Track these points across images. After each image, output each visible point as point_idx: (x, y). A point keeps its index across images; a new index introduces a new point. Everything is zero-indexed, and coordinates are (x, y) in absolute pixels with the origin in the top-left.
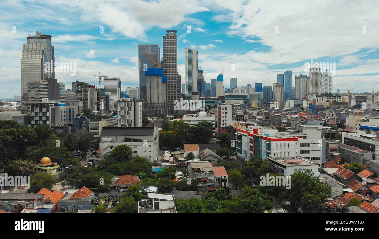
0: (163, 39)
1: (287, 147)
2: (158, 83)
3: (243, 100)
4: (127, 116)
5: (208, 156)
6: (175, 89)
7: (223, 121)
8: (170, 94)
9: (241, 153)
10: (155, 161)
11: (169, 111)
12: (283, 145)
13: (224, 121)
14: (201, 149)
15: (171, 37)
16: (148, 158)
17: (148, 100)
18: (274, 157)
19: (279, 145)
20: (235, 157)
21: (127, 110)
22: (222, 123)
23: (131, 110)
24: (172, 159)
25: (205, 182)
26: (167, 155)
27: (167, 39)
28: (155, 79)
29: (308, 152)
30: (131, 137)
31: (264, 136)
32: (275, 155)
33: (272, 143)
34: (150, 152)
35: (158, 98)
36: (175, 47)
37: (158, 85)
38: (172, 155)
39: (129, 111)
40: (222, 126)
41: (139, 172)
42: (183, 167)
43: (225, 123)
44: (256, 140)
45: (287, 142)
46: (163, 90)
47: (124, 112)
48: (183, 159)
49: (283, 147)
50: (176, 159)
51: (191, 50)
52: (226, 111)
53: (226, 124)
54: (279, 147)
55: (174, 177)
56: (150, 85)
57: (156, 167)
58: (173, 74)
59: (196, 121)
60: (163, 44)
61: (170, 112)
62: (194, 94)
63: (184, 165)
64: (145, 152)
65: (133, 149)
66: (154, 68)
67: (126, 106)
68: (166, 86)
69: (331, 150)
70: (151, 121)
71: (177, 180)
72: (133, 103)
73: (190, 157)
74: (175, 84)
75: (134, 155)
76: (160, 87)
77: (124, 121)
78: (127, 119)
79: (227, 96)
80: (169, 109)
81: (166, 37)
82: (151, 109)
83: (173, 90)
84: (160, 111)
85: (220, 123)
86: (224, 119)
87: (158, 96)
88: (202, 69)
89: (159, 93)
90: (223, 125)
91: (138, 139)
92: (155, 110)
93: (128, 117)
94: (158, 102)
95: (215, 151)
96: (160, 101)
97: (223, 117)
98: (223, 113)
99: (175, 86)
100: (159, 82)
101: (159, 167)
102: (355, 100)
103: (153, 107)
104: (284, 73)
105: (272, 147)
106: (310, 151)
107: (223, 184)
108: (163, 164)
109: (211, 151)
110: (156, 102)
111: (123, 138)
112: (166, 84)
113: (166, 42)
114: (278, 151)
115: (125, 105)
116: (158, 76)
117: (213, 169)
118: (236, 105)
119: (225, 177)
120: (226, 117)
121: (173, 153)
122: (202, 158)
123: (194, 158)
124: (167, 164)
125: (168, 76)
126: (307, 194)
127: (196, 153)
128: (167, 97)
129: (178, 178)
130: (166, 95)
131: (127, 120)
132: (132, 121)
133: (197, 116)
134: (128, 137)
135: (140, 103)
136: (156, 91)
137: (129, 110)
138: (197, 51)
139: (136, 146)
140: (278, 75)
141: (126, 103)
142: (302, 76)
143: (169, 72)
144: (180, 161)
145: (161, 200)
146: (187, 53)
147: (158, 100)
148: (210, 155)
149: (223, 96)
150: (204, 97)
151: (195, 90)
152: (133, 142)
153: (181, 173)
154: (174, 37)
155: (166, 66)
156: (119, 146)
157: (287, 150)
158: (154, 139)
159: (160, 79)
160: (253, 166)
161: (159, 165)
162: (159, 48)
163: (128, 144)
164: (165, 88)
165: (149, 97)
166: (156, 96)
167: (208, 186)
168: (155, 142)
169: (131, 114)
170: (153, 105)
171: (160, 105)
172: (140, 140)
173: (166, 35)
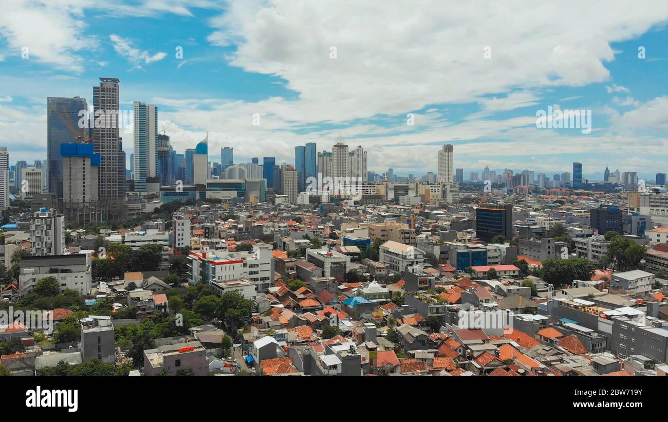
0: (94, 91)
1: (232, 269)
2: (84, 168)
3: (236, 192)
4: (45, 237)
5: (151, 285)
6: (115, 175)
7: (179, 240)
8: (106, 184)
9: (192, 279)
10: (88, 294)
11: (104, 214)
12: (228, 268)
13: (181, 239)
14: (145, 278)
15: (107, 89)
16: (80, 290)
17: (66, 198)
18: (219, 281)
19: (224, 268)
20: (186, 285)
21: (45, 229)
22: (177, 242)
23: (50, 229)
24: (109, 291)
25: (144, 310)
26: (103, 287)
27: (102, 91)
28: (80, 162)
29: (256, 273)
30: (58, 267)
31: (211, 260)
32: (219, 279)
33: (217, 266)
34: (82, 283)
35: (84, 194)
36: (115, 106)
37: (84, 172)
38: (110, 287)
39: (48, 231)
40: (177, 246)
41: (71, 305)
42: (122, 298)
43: (181, 242)
44: (204, 264)
45: (232, 265)
46: (93, 179)
47: (40, 231)
48: (123, 290)
49: (228, 270)
50: (114, 290)
51: (145, 106)
52: (183, 227)
53: (182, 244)
54: (224, 270)
55: (112, 309)
56: (70, 171)
57: (90, 301)
58: (111, 150)
59: (143, 241)
60: (94, 99)
61: (106, 217)
62: (150, 180)
63: (124, 296)
64: (76, 284)
65: (61, 282)
66: (77, 145)
67: (44, 223)
68: (99, 171)
69: (288, 269)
70: (75, 237)
71: (115, 311)
72: (53, 219)
73: (132, 287)
74: (115, 168)
75: (63, 288)
76: (88, 175)
77: (40, 244)
78: (45, 241)
79: (210, 185)
80: (104, 212)
81: (99, 88)
82: (72, 213)
83: (112, 178)
84: (87, 215)
85: (175, 242)
86: (180, 237)
87: (84, 190)
88: (166, 135)
89: (85, 185)
90: (179, 244)
91: (66, 270)
92: (79, 213)
93: (46, 239)
94: (84, 200)
95: (162, 278)
96: (88, 198)
97: (179, 235)
98: (179, 230)
99: (116, 171)
100: (86, 166)
101: (94, 300)
102: (393, 191)
103: (75, 210)
104: (305, 146)
105: (216, 271)
106: (259, 272)
107: (163, 310)
108: (98, 296)
109: (157, 279)
110: (81, 201)
111: (48, 269)
112: (99, 168)
113: (99, 97)
114: (223, 274)
115: (42, 222)
116: (84, 158)
117: (154, 297)
118: (225, 198)
119: (165, 303)
120: (182, 235)
121: (110, 284)
122: (145, 287)
123: (137, 288)
124: (104, 296)
125: (102, 154)
126: (231, 310)
127: (138, 282)
128: (101, 189)
129: (116, 310)
130: (99, 185)
131: (44, 243)
132: (51, 243)
133: (144, 235)
134: (53, 268)
135: (62, 217)
136: (80, 182)
137: (47, 229)
138: (156, 108)
139: (63, 278)
140: (296, 148)
141: (44, 220)
142: (327, 153)
143: (103, 147)
144: (120, 292)
145: (100, 319)
146: (137, 111)
147: (84, 197)
148: (154, 283)
149: (203, 185)
150: (168, 186)
151: (153, 174)
152: (61, 273)
153: (120, 305)
154: (113, 89)
155: (99, 137)
156: (43, 279)
157: (232, 272)
158: (86, 268)
159: (88, 162)
160: (196, 291)
161: (93, 298)
162: (87, 104)
163: (54, 275)
164: (96, 175)
165: (68, 192)
166: (80, 189)
167: (148, 313)
168: (87, 272)
169: (50, 234)
170: (74, 206)
171: (87, 205)
172: (69, 270)
173: (98, 85)
